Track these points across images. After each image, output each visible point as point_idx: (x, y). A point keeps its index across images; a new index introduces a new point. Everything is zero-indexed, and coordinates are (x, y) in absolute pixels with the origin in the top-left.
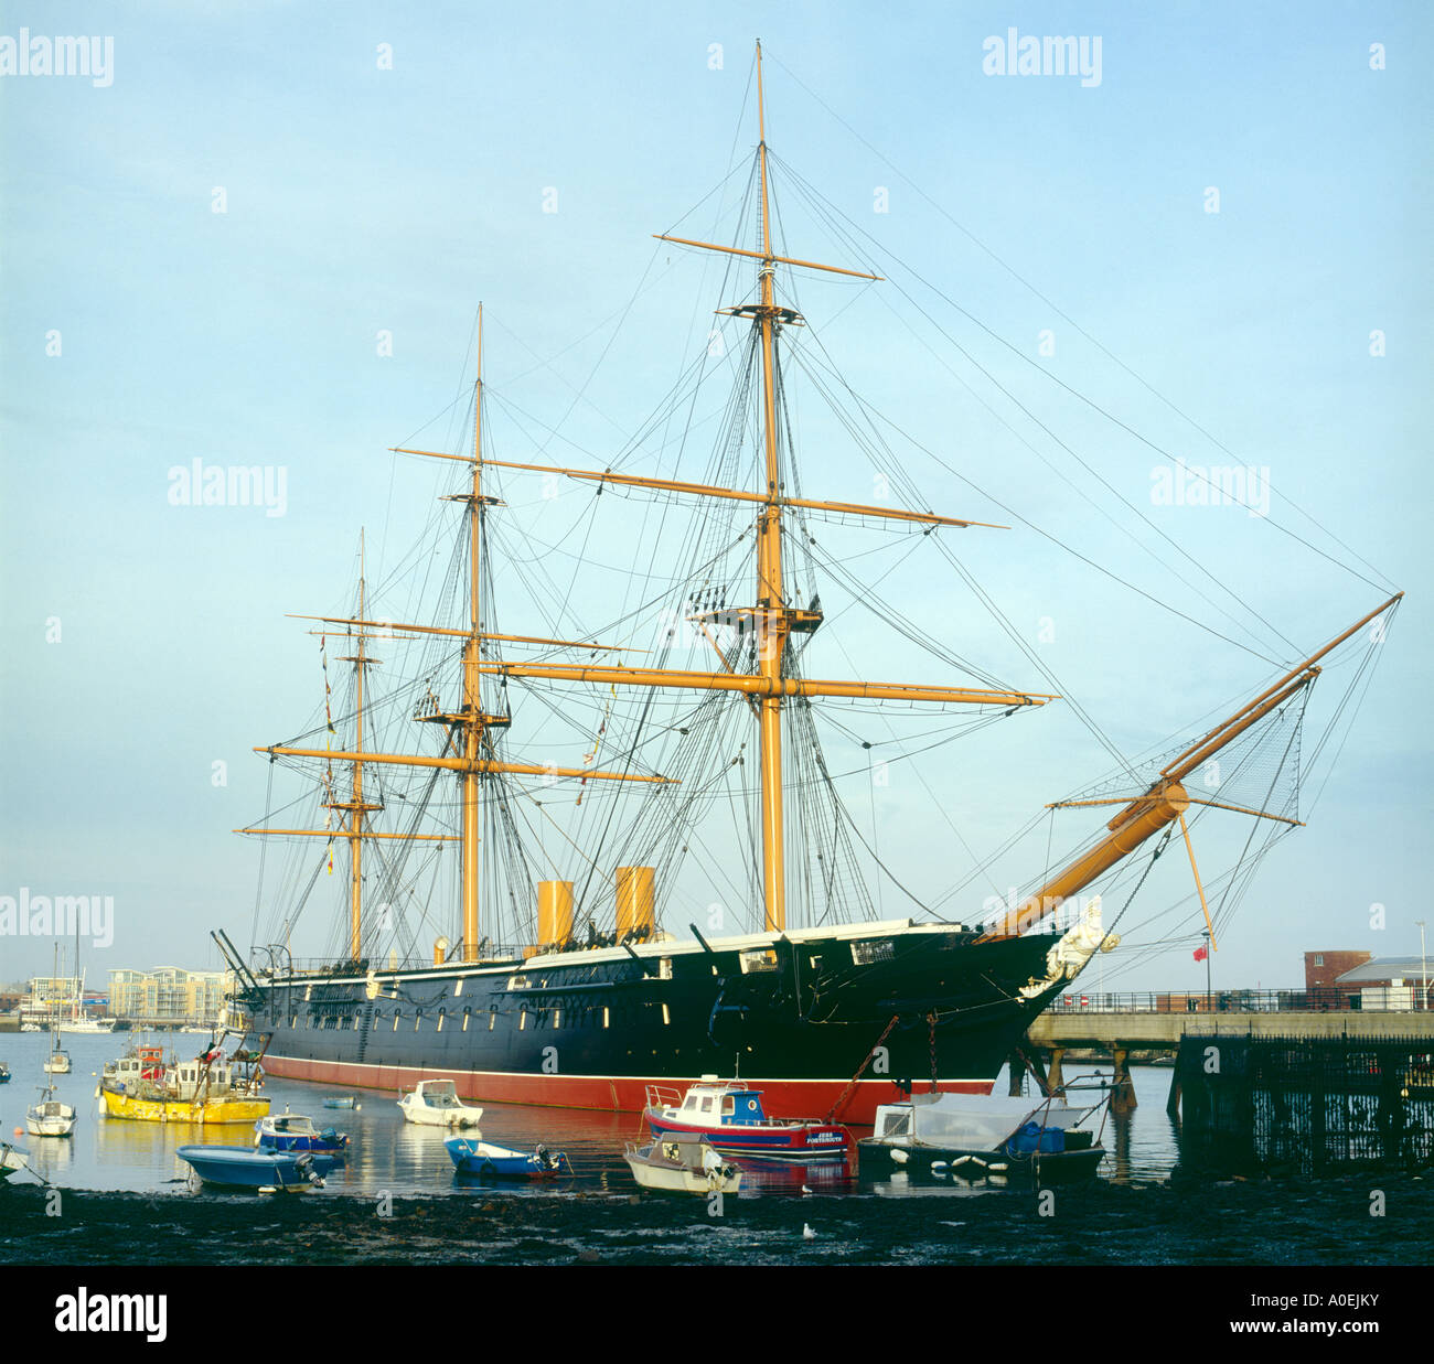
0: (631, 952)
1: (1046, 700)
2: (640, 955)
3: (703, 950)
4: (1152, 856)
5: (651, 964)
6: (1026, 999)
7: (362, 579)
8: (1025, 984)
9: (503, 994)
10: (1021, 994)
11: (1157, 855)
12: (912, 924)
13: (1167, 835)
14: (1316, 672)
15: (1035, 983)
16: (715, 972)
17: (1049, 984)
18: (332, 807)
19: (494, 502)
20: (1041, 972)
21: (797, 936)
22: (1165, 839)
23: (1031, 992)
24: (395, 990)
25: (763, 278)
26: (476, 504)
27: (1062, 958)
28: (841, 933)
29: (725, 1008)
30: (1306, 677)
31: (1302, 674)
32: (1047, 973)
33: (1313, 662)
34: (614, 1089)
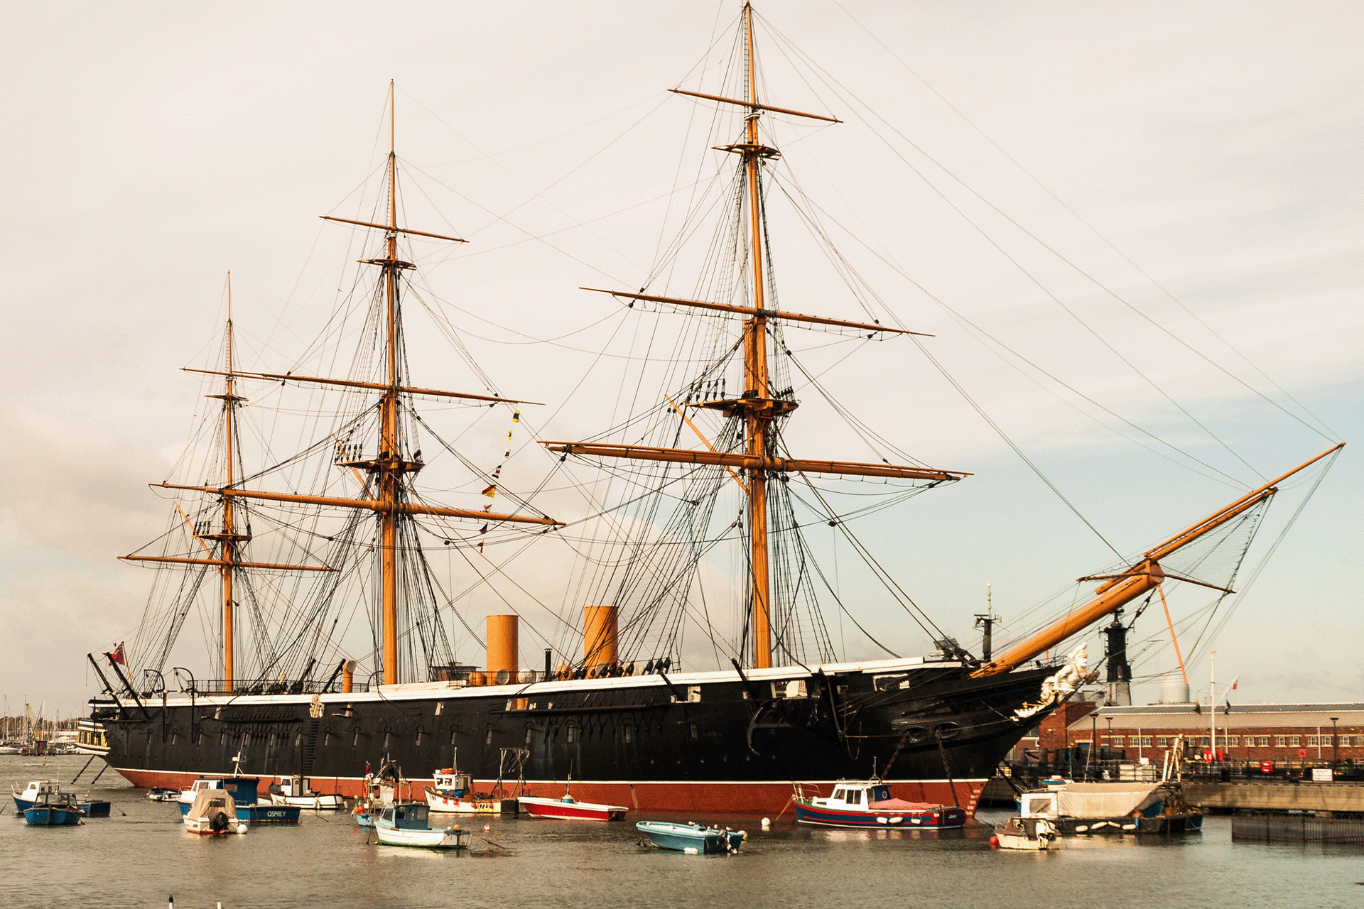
0: (666, 679)
1: (961, 476)
2: (673, 683)
3: (741, 680)
4: (1135, 614)
5: (681, 690)
6: (1020, 718)
7: (230, 321)
8: (1020, 707)
9: (502, 714)
10: (1016, 715)
11: (1138, 614)
12: (925, 662)
13: (1148, 600)
14: (1275, 490)
15: (1029, 707)
16: (745, 697)
17: (1041, 707)
18: (205, 537)
19: (406, 265)
20: (1034, 697)
21: (830, 669)
22: (1146, 603)
23: (1024, 713)
24: (348, 709)
25: (751, 120)
26: (392, 267)
27: (1056, 688)
28: (867, 667)
29: (761, 726)
30: (1267, 493)
31: (1263, 492)
32: (1039, 698)
33: (1272, 485)
34: (633, 791)
